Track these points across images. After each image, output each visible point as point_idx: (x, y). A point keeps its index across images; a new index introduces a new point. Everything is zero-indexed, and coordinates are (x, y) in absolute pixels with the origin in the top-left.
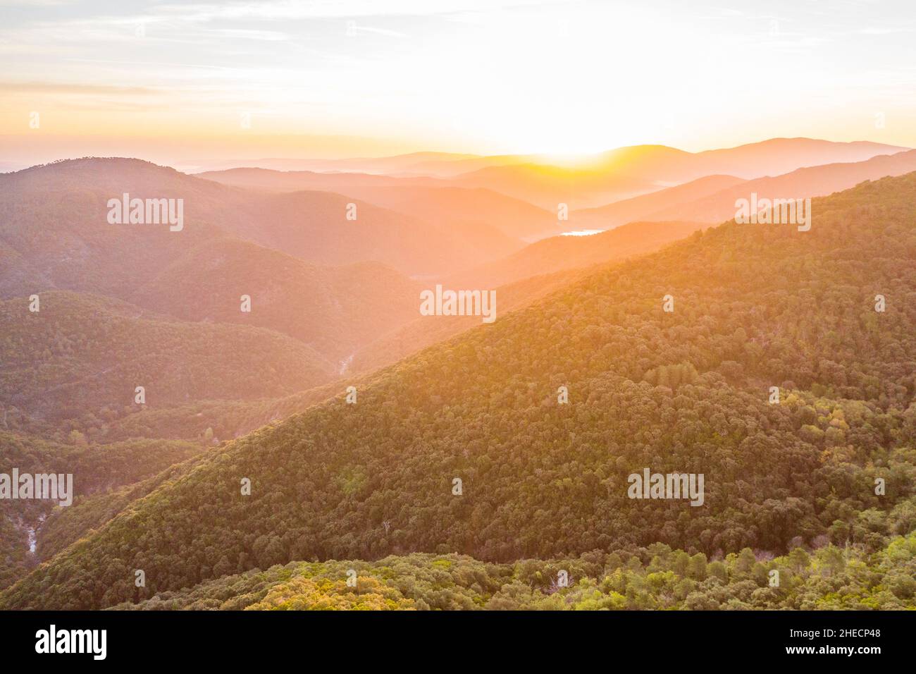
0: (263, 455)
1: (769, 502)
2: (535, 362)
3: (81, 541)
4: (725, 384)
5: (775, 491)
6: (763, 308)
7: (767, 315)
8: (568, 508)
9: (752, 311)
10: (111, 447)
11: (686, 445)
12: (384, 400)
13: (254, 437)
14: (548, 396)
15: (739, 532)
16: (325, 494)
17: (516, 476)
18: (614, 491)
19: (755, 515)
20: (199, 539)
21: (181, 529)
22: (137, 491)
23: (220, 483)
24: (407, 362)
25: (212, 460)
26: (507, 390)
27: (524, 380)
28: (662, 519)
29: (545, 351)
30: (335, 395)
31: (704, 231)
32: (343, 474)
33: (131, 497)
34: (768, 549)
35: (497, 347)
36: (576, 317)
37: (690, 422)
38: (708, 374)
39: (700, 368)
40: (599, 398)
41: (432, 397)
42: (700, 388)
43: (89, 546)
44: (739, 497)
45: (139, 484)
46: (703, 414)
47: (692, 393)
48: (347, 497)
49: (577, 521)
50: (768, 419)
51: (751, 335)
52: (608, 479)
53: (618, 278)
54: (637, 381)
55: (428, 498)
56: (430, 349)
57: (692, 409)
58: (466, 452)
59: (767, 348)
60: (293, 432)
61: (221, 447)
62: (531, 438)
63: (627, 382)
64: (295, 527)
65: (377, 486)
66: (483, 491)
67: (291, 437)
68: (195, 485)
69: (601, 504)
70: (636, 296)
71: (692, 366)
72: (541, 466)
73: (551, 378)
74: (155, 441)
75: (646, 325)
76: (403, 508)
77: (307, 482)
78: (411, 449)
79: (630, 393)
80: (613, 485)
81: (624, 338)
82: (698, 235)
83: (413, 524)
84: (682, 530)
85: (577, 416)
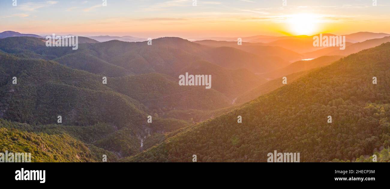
0: (207, 129)
1: (367, 139)
2: (294, 101)
3: (154, 147)
4: (352, 104)
5: (368, 135)
6: (361, 80)
7: (362, 82)
8: (306, 150)
9: (358, 81)
10: (165, 119)
11: (342, 124)
12: (246, 113)
13: (205, 122)
14: (298, 112)
15: (359, 150)
16: (226, 144)
17: (289, 140)
18: (321, 142)
19: (363, 144)
20: (187, 154)
21: (182, 149)
22: (170, 134)
23: (194, 136)
24: (253, 100)
25: (192, 129)
26: (286, 110)
27: (291, 107)
28: (336, 150)
29: (297, 97)
30: (231, 111)
31: (343, 58)
32: (232, 138)
33: (169, 136)
34: (368, 154)
35: (282, 96)
36: (307, 86)
37: (342, 117)
38: (347, 101)
39: (344, 99)
40: (315, 112)
41: (261, 113)
42: (345, 106)
43: (156, 149)
44: (358, 139)
45: (171, 133)
46: (346, 114)
47: (342, 107)
48: (233, 146)
49: (309, 154)
50: (365, 113)
51: (358, 88)
52: (319, 139)
53: (319, 73)
54: (326, 105)
55: (260, 148)
56: (261, 97)
57: (343, 112)
58: (272, 131)
59: (362, 92)
60: (217, 122)
61: (195, 124)
62: (293, 126)
63: (323, 106)
64: (216, 155)
65: (243, 143)
66: (278, 145)
67: (216, 124)
68: (187, 136)
69: (317, 148)
70: (325, 78)
71: (342, 99)
72: (297, 136)
73: (300, 105)
74: (177, 120)
75: (328, 87)
76: (252, 151)
77: (221, 140)
78: (254, 130)
79: (324, 109)
80: (320, 140)
81: (322, 91)
82: (341, 59)
83: (255, 157)
84: (342, 153)
85: (308, 118)
